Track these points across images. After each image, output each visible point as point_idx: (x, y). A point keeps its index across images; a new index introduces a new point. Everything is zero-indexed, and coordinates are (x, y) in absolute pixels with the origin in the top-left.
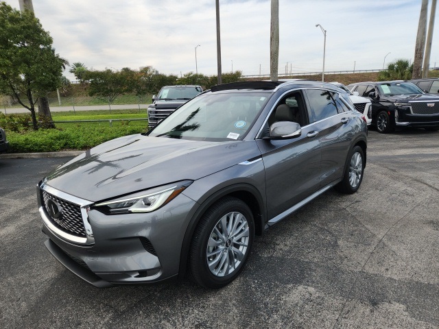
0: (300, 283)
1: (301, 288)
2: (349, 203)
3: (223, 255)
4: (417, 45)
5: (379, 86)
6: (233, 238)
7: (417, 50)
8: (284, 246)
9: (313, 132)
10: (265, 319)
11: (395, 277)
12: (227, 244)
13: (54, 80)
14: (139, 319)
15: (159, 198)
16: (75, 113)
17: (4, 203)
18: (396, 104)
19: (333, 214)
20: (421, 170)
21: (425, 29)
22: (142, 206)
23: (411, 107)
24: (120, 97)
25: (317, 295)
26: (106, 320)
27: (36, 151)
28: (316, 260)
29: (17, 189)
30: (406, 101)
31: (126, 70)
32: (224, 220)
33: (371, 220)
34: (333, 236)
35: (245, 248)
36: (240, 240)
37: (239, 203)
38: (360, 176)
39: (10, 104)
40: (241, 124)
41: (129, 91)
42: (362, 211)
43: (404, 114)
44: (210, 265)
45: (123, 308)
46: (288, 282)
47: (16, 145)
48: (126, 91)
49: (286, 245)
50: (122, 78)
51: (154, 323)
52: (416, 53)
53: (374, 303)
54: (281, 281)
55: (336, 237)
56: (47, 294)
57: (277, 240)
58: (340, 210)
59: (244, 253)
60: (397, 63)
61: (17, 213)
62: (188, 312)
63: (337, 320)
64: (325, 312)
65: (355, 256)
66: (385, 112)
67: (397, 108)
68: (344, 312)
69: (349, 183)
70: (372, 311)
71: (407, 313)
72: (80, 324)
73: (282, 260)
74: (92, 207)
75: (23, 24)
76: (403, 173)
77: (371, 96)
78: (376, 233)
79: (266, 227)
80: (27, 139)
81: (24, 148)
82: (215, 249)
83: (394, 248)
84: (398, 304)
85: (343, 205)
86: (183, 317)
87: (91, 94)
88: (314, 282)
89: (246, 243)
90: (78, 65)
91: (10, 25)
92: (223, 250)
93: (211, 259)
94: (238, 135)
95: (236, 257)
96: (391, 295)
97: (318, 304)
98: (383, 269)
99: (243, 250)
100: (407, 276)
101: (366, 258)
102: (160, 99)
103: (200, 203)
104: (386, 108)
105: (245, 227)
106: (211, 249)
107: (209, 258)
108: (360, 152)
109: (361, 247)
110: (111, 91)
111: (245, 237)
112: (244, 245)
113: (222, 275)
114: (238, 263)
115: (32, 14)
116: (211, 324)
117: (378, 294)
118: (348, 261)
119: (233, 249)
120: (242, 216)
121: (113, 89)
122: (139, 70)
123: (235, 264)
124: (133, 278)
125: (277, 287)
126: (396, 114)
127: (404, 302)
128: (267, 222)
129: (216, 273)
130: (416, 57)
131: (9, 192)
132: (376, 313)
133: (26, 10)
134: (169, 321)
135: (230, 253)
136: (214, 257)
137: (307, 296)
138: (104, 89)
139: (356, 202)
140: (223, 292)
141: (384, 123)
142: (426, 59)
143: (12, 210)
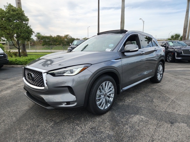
0: (137, 114)
1: (137, 116)
2: (157, 86)
3: (103, 100)
4: (184, 26)
5: (168, 43)
6: (107, 93)
7: (184, 29)
8: (129, 101)
9: (143, 52)
10: (122, 127)
11: (181, 114)
12: (105, 95)
13: (28, 36)
14: (65, 125)
15: (77, 70)
16: (36, 52)
17: (6, 82)
18: (176, 50)
19: (150, 90)
20: (188, 75)
21: (188, 20)
22: (69, 73)
23: (182, 51)
24: (55, 47)
25: (145, 119)
26: (51, 125)
27: (20, 64)
28: (144, 106)
29: (11, 78)
30: (180, 49)
31: (58, 36)
32: (104, 84)
33: (167, 93)
34: (151, 98)
35: (112, 99)
36: (110, 95)
37: (110, 78)
38: (162, 75)
39: (9, 48)
40: (112, 45)
41: (59, 44)
42: (164, 89)
43: (179, 54)
44: (97, 103)
45: (58, 121)
46: (132, 114)
47: (11, 61)
48: (58, 44)
49: (130, 101)
50: (56, 39)
51: (72, 127)
52: (184, 30)
53: (172, 123)
54: (129, 113)
55: (152, 98)
56: (24, 115)
57: (125, 98)
58: (153, 89)
59: (112, 101)
60: (175, 35)
61: (11, 86)
62: (87, 123)
63: (155, 129)
64: (149, 126)
65: (161, 105)
66: (171, 53)
67: (176, 51)
68: (158, 126)
69: (157, 78)
70: (171, 126)
71: (187, 127)
72: (39, 126)
73: (128, 106)
74: (47, 73)
75: (17, 12)
76: (180, 76)
77: (164, 47)
78: (170, 97)
79: (121, 91)
80: (16, 59)
81: (15, 63)
82: (100, 96)
83: (179, 103)
84: (183, 124)
85: (155, 87)
86: (85, 125)
87: (43, 45)
88: (143, 114)
89: (113, 97)
90: (38, 33)
91: (12, 13)
92: (103, 98)
93: (98, 101)
94: (110, 50)
95: (108, 102)
96: (179, 120)
97: (146, 122)
98: (175, 110)
99: (111, 99)
100: (186, 113)
101: (167, 106)
102: (73, 45)
103: (94, 74)
104: (171, 52)
105: (112, 89)
106: (98, 96)
107: (97, 100)
108: (162, 65)
109: (164, 102)
110: (52, 44)
111: (113, 93)
112: (112, 97)
113: (102, 109)
114: (109, 105)
115: (21, 9)
116: (98, 128)
117: (173, 120)
118: (159, 107)
119: (107, 98)
120: (111, 84)
121: (52, 43)
122: (64, 36)
123: (108, 105)
124: (64, 105)
125: (127, 115)
126: (176, 54)
127: (186, 123)
128: (122, 89)
129: (100, 107)
130: (184, 32)
131: (8, 79)
132: (173, 127)
133: (19, 7)
134: (78, 126)
135: (106, 99)
136: (99, 100)
137: (141, 119)
138: (48, 43)
139: (160, 86)
140: (102, 116)
141: (170, 58)
142: (188, 32)
143: (10, 85)
